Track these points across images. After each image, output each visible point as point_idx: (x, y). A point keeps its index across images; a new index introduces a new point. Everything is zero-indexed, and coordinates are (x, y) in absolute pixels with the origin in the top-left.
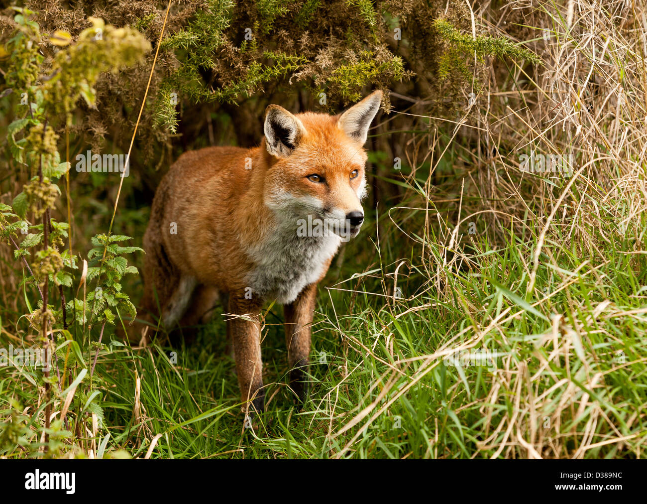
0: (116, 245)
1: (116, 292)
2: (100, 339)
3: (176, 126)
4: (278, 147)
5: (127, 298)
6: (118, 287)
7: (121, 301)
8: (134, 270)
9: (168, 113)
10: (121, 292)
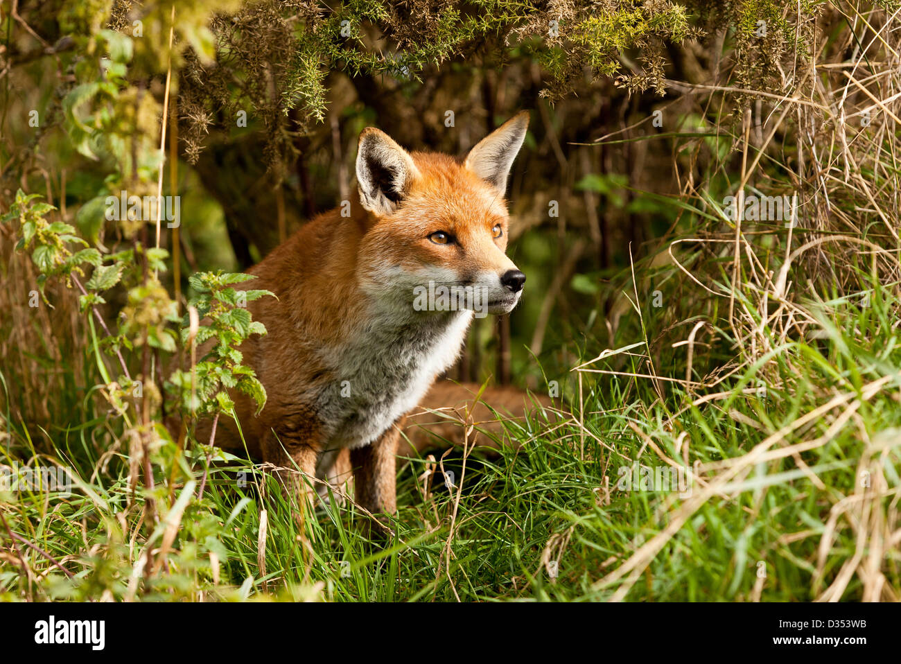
0: (232, 289)
1: (233, 363)
2: (212, 441)
3: (323, 110)
4: (378, 197)
5: (252, 373)
6: (237, 356)
7: (240, 378)
8: (260, 328)
9: (311, 90)
10: (242, 364)
